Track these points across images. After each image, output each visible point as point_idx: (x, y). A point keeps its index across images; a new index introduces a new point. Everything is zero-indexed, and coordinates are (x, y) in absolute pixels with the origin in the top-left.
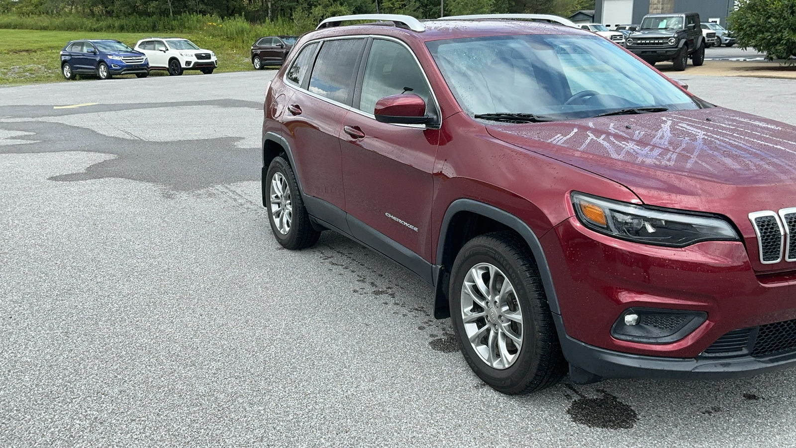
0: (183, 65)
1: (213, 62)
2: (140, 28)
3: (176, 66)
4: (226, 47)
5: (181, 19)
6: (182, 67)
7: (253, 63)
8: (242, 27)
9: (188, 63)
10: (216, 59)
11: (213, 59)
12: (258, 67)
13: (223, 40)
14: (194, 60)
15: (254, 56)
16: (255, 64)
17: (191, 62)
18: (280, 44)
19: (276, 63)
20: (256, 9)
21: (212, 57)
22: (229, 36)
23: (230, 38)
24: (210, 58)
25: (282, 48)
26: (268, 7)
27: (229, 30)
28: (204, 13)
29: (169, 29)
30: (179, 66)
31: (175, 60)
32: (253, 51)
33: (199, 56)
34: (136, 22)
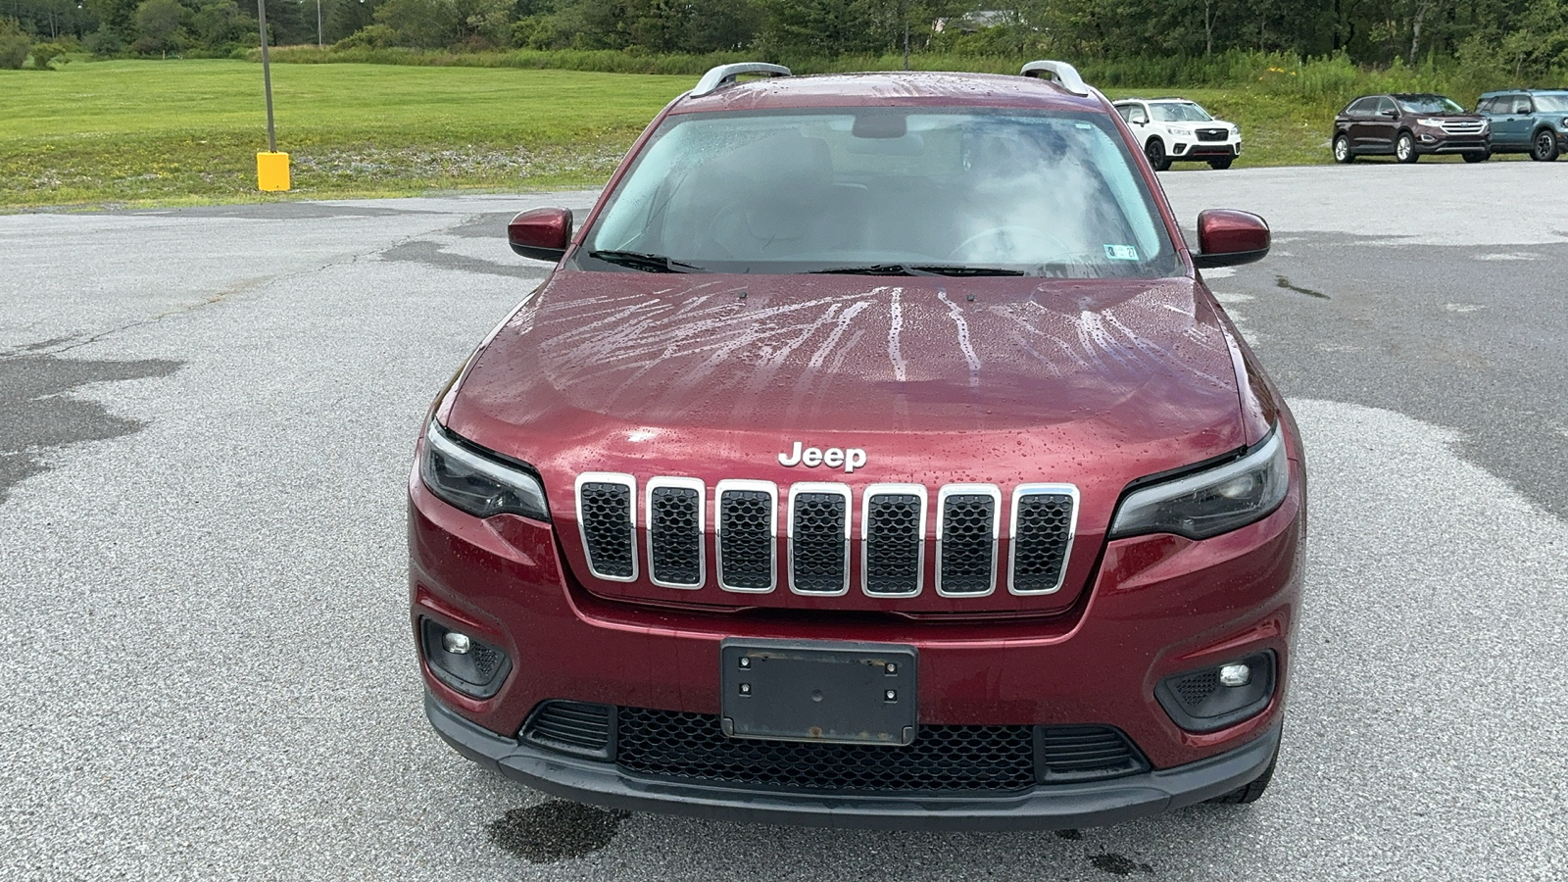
0: (1169, 152)
1: (1232, 146)
2: (1146, 78)
3: (1158, 153)
4: (1293, 117)
5: (1223, 61)
6: (1167, 154)
7: (1334, 149)
8: (1336, 75)
9: (1179, 147)
10: (1239, 140)
11: (1233, 139)
12: (1342, 157)
13: (1292, 102)
14: (1193, 141)
15: (1339, 134)
16: (1337, 151)
17: (1185, 145)
18: (1393, 110)
19: (1378, 149)
20: (1383, 39)
21: (1230, 136)
22: (1306, 95)
23: (1308, 99)
24: (1225, 138)
25: (1395, 118)
26: (1414, 34)
27: (1308, 83)
28: (1271, 48)
29: (1198, 80)
30: (1162, 153)
31: (1157, 142)
32: (1339, 124)
33: (1203, 135)
34: (1143, 68)
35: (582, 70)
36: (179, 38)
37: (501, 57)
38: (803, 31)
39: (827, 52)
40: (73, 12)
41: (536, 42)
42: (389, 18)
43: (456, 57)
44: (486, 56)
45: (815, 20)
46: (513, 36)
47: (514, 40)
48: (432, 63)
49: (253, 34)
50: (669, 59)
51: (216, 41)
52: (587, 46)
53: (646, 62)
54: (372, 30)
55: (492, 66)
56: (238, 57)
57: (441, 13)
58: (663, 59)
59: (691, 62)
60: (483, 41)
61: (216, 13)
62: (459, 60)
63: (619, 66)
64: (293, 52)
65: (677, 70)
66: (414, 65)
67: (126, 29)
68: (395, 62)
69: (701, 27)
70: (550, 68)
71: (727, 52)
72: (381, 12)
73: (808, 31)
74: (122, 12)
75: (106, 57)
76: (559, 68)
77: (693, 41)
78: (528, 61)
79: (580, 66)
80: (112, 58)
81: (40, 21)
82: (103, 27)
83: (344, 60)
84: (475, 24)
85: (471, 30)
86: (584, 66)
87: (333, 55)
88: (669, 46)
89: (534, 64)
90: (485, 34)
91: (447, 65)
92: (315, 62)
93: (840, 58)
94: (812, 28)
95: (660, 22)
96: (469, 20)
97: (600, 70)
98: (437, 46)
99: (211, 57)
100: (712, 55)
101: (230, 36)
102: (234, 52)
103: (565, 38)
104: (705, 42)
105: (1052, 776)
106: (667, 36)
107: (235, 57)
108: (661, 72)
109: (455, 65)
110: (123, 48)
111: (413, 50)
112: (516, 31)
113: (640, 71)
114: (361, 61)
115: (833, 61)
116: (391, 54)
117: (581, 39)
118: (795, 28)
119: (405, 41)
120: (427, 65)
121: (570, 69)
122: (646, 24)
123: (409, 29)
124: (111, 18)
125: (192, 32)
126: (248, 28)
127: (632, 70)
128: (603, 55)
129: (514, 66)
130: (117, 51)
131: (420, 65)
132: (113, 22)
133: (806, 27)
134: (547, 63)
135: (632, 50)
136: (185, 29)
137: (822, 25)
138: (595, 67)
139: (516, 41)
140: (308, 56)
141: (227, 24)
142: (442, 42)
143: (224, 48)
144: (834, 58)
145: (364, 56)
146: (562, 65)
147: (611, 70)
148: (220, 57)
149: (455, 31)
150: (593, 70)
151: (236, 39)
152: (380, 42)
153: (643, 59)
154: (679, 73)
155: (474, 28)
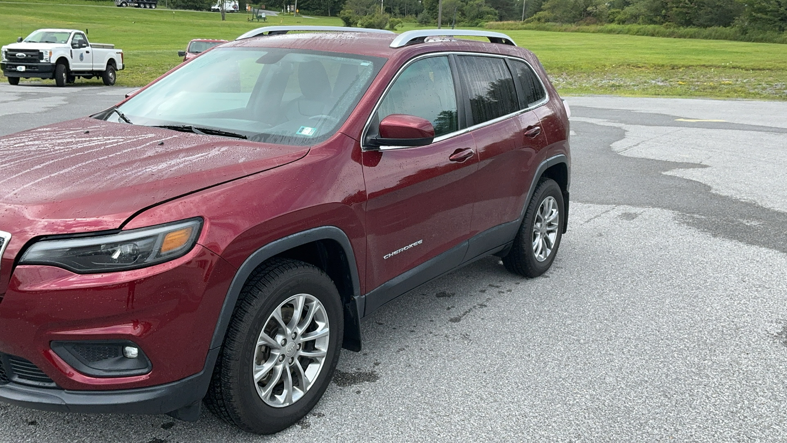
35: (638, 35)
36: (457, 17)
37: (599, 27)
38: (764, 16)
39: (777, 29)
40: (416, 4)
41: (618, 20)
42: (549, 8)
43: (577, 28)
44: (593, 27)
45: (771, 11)
46: (609, 17)
47: (608, 19)
48: (565, 30)
49: (489, 15)
50: (686, 30)
51: (473, 19)
52: (645, 22)
53: (672, 32)
54: (541, 14)
55: (594, 32)
56: (481, 26)
57: (575, 7)
58: (682, 30)
59: (697, 32)
60: (594, 19)
61: (475, 5)
62: (578, 29)
63: (658, 33)
64: (503, 24)
65: (688, 36)
66: (557, 31)
67: (435, 12)
68: (547, 30)
69: (707, 13)
70: (621, 34)
71: (719, 26)
72: (546, 5)
73: (768, 17)
74: (434, 4)
75: (424, 25)
76: (627, 33)
77: (701, 21)
78: (612, 30)
79: (638, 33)
80: (426, 26)
81: (401, 8)
82: (425, 11)
83: (525, 29)
84: (591, 11)
85: (589, 14)
86: (639, 33)
87: (520, 26)
88: (688, 23)
89: (614, 32)
90: (596, 16)
91: (573, 31)
92: (512, 29)
93: (785, 32)
94: (771, 15)
95: (685, 10)
96: (589, 9)
97: (647, 35)
98: (570, 23)
99: (469, 26)
100: (710, 28)
101: (479, 16)
102: (479, 24)
103: (634, 18)
104: (708, 21)
105: (16, 379)
106: (687, 18)
107: (479, 27)
108: (680, 37)
109: (576, 31)
110: (432, 22)
111: (558, 24)
112: (610, 15)
113: (668, 36)
114: (533, 29)
115: (780, 34)
116: (547, 25)
117: (643, 19)
118: (759, 15)
119: (555, 20)
120: (562, 31)
121: (631, 34)
122: (676, 11)
123: (558, 13)
124: (429, 7)
125: (463, 14)
126: (487, 13)
127: (664, 35)
128: (651, 27)
129: (604, 33)
130: (429, 23)
131: (559, 31)
132: (430, 9)
133: (767, 14)
134: (620, 31)
135: (667, 25)
136: (460, 13)
137: (776, 13)
138: (645, 34)
139: (609, 20)
140: (510, 26)
141: (478, 10)
142: (574, 20)
143: (476, 22)
144: (781, 32)
145: (534, 27)
146: (628, 32)
147: (653, 35)
148: (473, 27)
149: (581, 15)
150: (643, 35)
151: (481, 18)
152: (543, 20)
153: (672, 29)
154: (690, 38)
155: (590, 13)
